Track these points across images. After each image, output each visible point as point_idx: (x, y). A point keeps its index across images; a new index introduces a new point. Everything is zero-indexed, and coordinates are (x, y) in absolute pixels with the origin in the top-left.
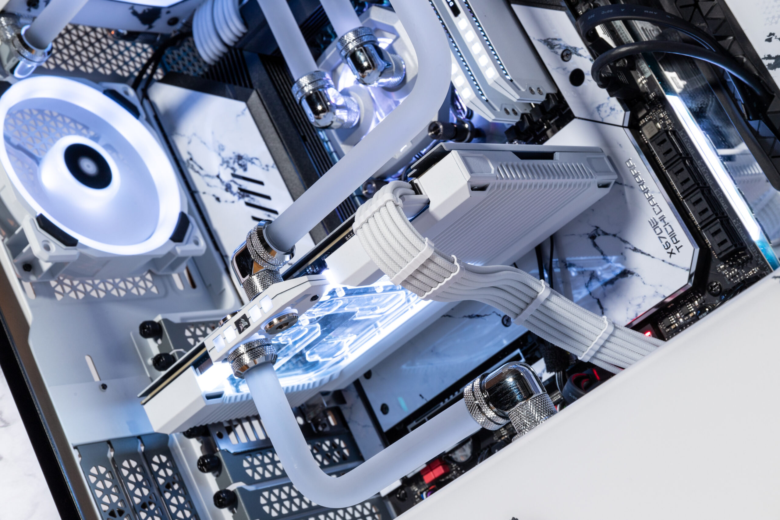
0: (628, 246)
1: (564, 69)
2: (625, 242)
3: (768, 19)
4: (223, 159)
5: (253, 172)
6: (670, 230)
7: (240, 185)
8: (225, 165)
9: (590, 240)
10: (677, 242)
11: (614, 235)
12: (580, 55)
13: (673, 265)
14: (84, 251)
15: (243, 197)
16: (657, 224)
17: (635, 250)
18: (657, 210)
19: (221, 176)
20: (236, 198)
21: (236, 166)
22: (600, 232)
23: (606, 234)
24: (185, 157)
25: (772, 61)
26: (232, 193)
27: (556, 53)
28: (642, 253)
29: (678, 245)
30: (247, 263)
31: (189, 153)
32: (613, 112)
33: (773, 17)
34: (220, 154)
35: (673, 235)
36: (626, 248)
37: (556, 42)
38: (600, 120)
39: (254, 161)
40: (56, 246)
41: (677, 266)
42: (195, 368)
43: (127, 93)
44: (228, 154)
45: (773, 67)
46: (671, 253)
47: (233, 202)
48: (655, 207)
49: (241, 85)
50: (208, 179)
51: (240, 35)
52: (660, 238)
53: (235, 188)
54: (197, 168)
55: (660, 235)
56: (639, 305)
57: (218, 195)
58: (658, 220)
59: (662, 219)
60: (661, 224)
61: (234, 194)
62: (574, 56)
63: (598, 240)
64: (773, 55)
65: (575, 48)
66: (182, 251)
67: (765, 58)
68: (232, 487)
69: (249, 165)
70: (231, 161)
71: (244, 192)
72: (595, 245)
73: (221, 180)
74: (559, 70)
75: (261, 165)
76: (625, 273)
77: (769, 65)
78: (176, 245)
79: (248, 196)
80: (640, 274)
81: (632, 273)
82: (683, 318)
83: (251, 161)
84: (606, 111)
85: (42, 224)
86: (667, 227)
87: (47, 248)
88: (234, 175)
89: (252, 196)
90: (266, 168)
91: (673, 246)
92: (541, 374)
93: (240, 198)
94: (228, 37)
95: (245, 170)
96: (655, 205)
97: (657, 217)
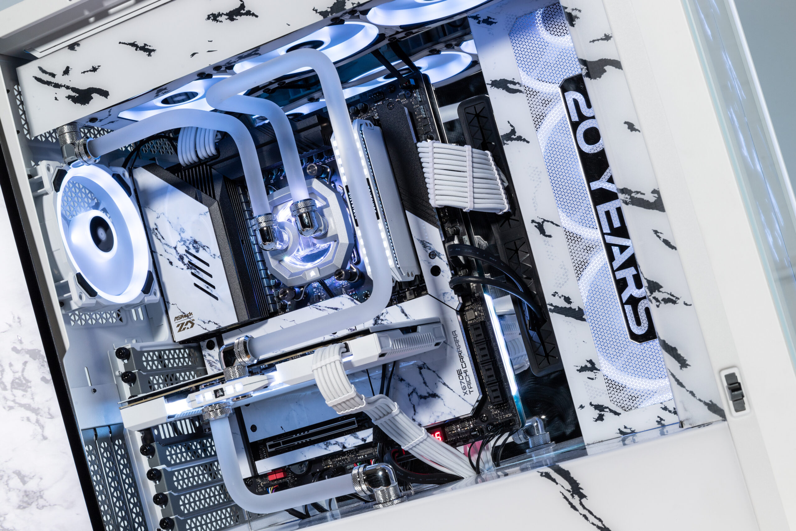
0: (441, 380)
1: (429, 263)
2: (440, 377)
3: (556, 283)
4: (182, 238)
5: (202, 254)
6: (468, 380)
7: (191, 260)
8: (182, 243)
9: (418, 369)
10: (471, 388)
11: (434, 372)
12: (441, 259)
13: (465, 400)
14: (99, 300)
15: (191, 268)
16: (462, 373)
17: (444, 384)
18: (464, 366)
19: (177, 249)
20: (185, 267)
21: (191, 246)
22: (426, 367)
23: (429, 369)
24: (152, 226)
25: (552, 308)
26: (183, 262)
27: (427, 251)
28: (448, 387)
29: (471, 390)
31: (155, 224)
32: (452, 300)
33: (560, 284)
34: (180, 234)
35: (469, 383)
36: (439, 381)
37: (428, 245)
38: (444, 302)
39: (206, 248)
40: (85, 295)
41: (467, 402)
42: (165, 398)
43: (124, 175)
44: (187, 235)
45: (552, 311)
46: (465, 393)
47: (182, 269)
48: (463, 364)
49: (206, 193)
50: (166, 247)
51: (210, 155)
52: (461, 382)
53: (186, 260)
54: (160, 237)
55: (462, 381)
56: (438, 417)
57: (171, 261)
58: (462, 372)
59: (466, 372)
60: (464, 375)
61: (185, 265)
62: (437, 258)
63: (423, 371)
64: (554, 305)
65: (439, 253)
66: (148, 301)
67: (549, 304)
68: (159, 468)
69: (201, 249)
70: (188, 242)
71: (191, 265)
72: (421, 373)
73: (177, 251)
74: (425, 262)
75: (210, 253)
76: (435, 396)
77: (550, 309)
78: (145, 296)
79: (195, 269)
80: (443, 399)
81: (439, 397)
82: (461, 429)
83: (203, 247)
84: (448, 298)
85: (80, 281)
86: (467, 377)
87: (81, 297)
88: (186, 251)
89: (198, 270)
90: (213, 256)
91: (467, 389)
92: (366, 438)
93: (188, 268)
94: (202, 154)
95: (197, 251)
96: (463, 362)
97: (462, 370)
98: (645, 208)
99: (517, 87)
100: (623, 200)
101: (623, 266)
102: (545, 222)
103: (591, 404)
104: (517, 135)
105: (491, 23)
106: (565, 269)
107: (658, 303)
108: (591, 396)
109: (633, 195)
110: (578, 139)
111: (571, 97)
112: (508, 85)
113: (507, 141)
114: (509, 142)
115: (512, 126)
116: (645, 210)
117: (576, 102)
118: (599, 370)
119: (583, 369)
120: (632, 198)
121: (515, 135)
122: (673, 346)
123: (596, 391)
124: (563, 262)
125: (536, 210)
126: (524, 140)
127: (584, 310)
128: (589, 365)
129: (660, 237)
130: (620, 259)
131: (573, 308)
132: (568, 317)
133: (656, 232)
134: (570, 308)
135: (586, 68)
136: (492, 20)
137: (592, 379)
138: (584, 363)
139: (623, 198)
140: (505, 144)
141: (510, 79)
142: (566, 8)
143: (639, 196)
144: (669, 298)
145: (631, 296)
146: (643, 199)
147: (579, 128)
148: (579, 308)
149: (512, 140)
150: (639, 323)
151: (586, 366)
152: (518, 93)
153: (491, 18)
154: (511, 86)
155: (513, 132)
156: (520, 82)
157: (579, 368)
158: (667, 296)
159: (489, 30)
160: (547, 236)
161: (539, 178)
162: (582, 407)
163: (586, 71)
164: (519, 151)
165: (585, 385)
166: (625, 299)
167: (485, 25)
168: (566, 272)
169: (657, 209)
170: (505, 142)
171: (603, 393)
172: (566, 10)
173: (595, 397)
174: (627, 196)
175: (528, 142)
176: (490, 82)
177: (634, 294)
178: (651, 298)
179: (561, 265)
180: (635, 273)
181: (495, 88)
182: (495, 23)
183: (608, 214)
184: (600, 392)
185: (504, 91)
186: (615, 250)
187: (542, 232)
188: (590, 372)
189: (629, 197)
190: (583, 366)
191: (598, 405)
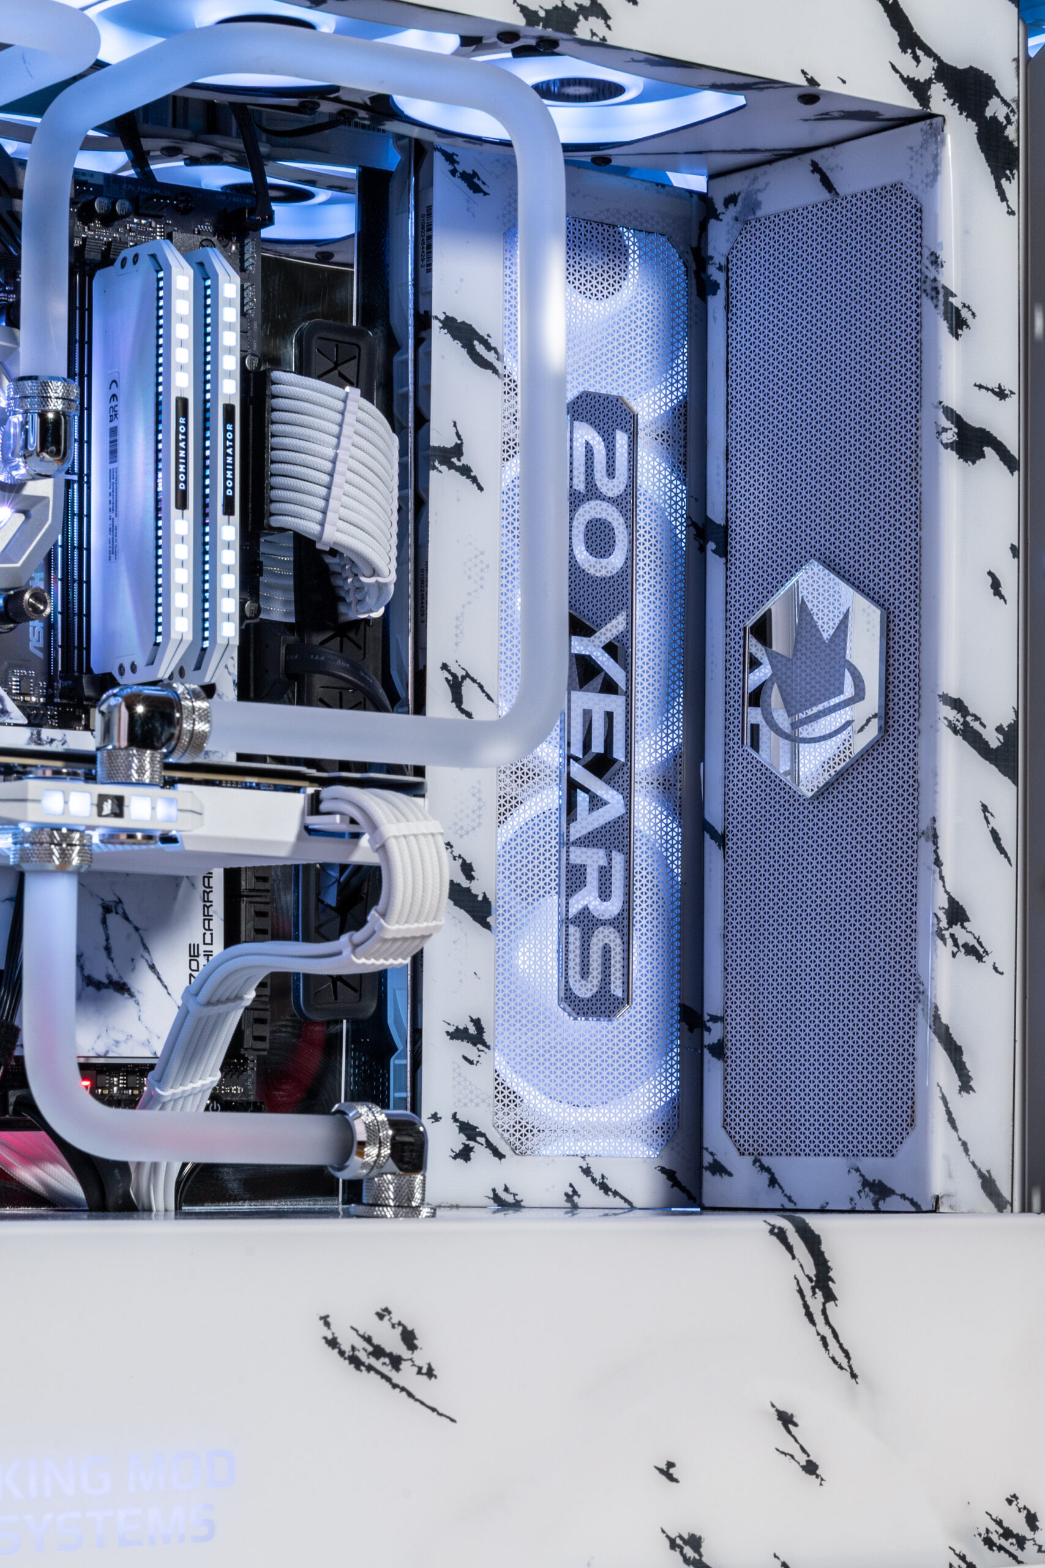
0: (146, 955)
2: (146, 948)
3: (455, 824)
9: (100, 910)
11: (137, 929)
16: (198, 956)
17: (152, 967)
18: (208, 940)
22: (120, 911)
23: (126, 918)
28: (159, 978)
30: (163, 729)
33: (462, 828)
36: (142, 956)
48: (208, 933)
52: (191, 975)
56: (117, 1042)
58: (201, 952)
60: (201, 960)
63: (112, 918)
72: (104, 921)
76: (122, 988)
80: (141, 1003)
81: (132, 995)
82: (119, 1090)
96: (209, 930)
97: (202, 948)
98: (980, 753)
99: (490, 356)
100: (950, 722)
101: (589, 840)
102: (468, 680)
103: (454, 1117)
104: (465, 460)
105: (476, 189)
106: (480, 799)
107: (955, 950)
108: (459, 1100)
109: (969, 719)
110: (575, 531)
111: (582, 437)
112: (476, 343)
113: (441, 463)
114: (444, 468)
115: (459, 436)
116: (979, 757)
117: (589, 450)
118: (488, 1047)
119: (458, 1034)
120: (965, 723)
121: (459, 460)
122: (959, 1043)
123: (471, 1092)
124: (479, 782)
125: (457, 644)
126: (474, 480)
127: (493, 904)
128: (472, 1030)
129: (988, 822)
130: (587, 821)
131: (474, 892)
132: (457, 908)
133: (985, 808)
134: (468, 890)
135: (956, 430)
136: (480, 183)
137: (471, 1063)
138: (464, 1023)
139: (951, 718)
140: (434, 468)
141: (482, 332)
142: (953, 295)
143: (976, 725)
144: (973, 946)
145: (586, 908)
146: (980, 735)
147: (581, 510)
148: (485, 896)
149: (451, 466)
150: (585, 973)
151: (466, 1029)
152: (490, 372)
153: (479, 179)
154: (480, 348)
155: (458, 450)
156: (499, 350)
157: (451, 1029)
158: (972, 942)
159: (468, 201)
160: (463, 711)
161: (482, 578)
162: (435, 1117)
163: (955, 438)
164: (458, 500)
165: (454, 1070)
166: (573, 911)
167: (463, 185)
168: (480, 808)
169: (996, 766)
170: (437, 464)
171: (483, 1101)
172: (951, 299)
173: (465, 1105)
174: (959, 716)
175: (481, 488)
176: (442, 317)
177: (591, 908)
178: (947, 934)
179: (473, 787)
180: (603, 862)
181: (449, 335)
182: (485, 194)
183: (587, 715)
184: (477, 1097)
185: (464, 351)
186: (582, 798)
187: (457, 699)
188: (470, 1045)
189: (962, 720)
190: (461, 1027)
191: (468, 1124)
